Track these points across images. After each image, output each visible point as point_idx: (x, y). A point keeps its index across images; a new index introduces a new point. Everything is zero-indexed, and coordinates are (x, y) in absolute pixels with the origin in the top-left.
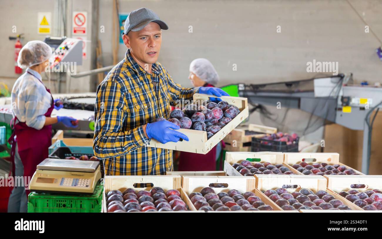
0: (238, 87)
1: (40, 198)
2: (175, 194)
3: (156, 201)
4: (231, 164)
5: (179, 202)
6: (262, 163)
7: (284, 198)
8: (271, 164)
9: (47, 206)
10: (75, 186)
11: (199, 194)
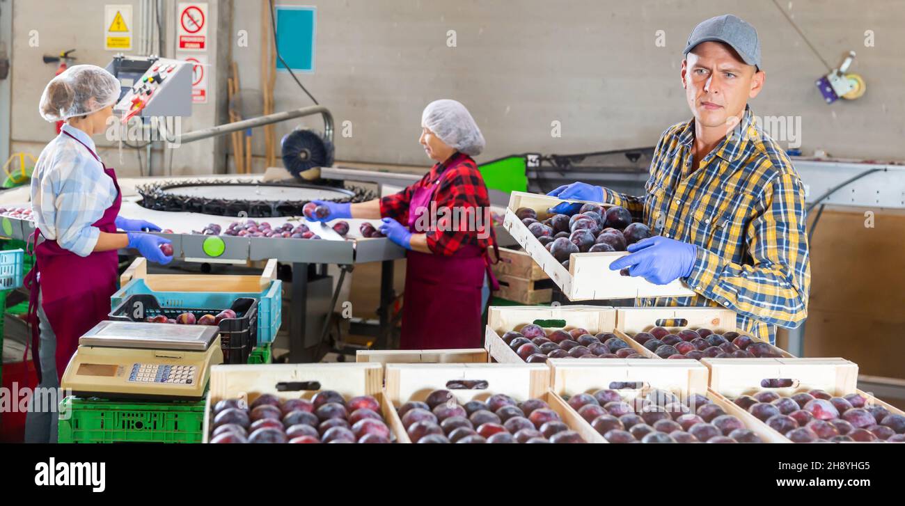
0: (527, 162)
1: (85, 408)
2: (367, 407)
3: (324, 424)
4: (500, 333)
5: (374, 425)
6: (568, 330)
7: (613, 414)
8: (587, 333)
9: (102, 426)
10: (162, 381)
11: (421, 407)
